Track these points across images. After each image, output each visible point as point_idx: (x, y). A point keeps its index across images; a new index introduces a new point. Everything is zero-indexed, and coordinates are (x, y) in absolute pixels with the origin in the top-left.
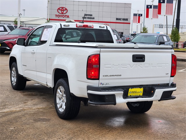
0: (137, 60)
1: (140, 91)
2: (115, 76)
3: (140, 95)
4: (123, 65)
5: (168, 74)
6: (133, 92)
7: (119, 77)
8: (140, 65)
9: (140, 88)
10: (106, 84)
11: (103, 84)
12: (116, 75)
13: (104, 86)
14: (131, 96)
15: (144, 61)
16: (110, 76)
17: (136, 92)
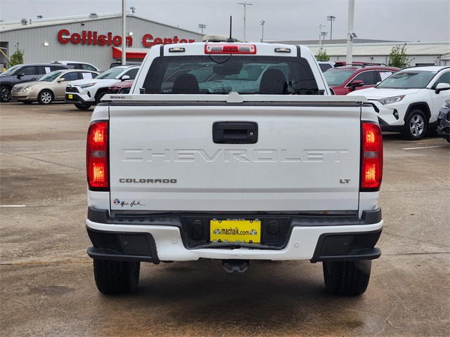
0: (226, 137)
1: (249, 230)
2: (156, 181)
3: (251, 242)
4: (180, 152)
5: (347, 181)
6: (226, 232)
7: (170, 185)
8: (239, 152)
9: (252, 220)
10: (133, 204)
11: (123, 204)
12: (160, 181)
13: (125, 208)
14: (220, 241)
15: (253, 140)
16: (140, 181)
17: (235, 232)
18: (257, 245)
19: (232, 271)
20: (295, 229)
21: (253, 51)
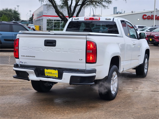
0: (48, 44)
1: (55, 73)
3: (56, 77)
4: (36, 48)
5: (82, 60)
6: (49, 73)
7: (33, 58)
8: (51, 49)
9: (56, 70)
10: (25, 63)
11: (22, 63)
13: (23, 64)
14: (48, 76)
15: (55, 45)
17: (51, 73)
18: (57, 78)
19: (50, 85)
20: (64, 73)
21: (98, 19)
